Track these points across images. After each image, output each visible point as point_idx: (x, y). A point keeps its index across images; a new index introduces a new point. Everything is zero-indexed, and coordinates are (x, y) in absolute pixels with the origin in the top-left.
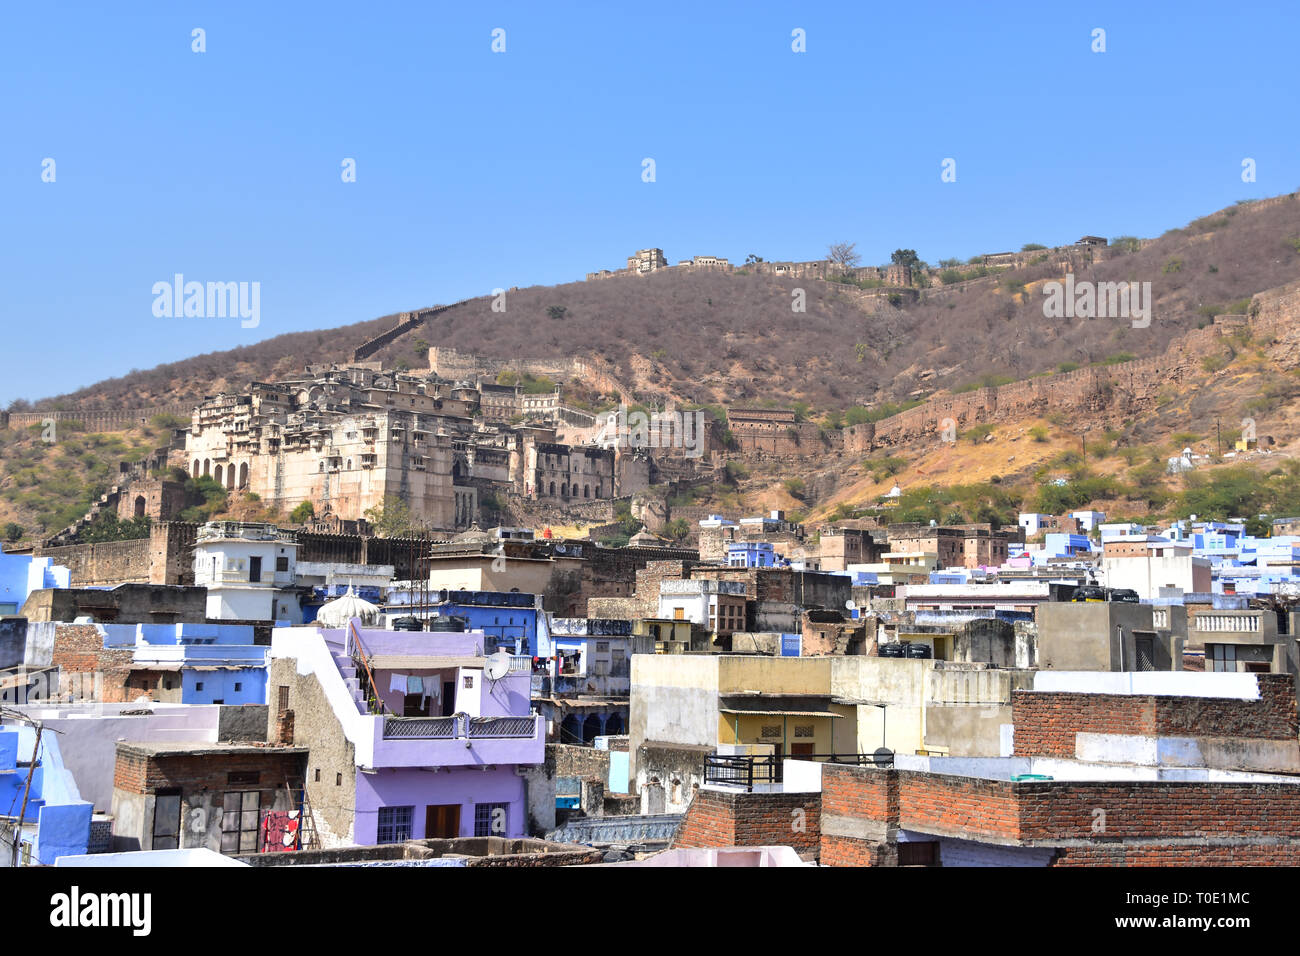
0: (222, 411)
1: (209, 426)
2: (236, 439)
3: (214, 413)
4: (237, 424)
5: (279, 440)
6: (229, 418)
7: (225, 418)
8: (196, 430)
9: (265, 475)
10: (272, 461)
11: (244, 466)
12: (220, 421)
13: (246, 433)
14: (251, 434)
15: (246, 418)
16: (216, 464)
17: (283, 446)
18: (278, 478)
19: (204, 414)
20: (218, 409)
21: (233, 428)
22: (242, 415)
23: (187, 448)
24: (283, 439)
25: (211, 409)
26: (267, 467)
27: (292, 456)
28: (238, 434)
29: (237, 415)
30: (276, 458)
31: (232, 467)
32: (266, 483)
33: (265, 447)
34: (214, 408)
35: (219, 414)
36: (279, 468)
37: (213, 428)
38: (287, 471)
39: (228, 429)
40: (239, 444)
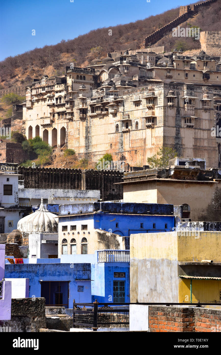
0: (46, 89)
1: (38, 101)
2: (57, 110)
3: (41, 91)
4: (57, 99)
5: (87, 109)
6: (51, 95)
7: (49, 95)
8: (29, 104)
9: (77, 136)
10: (82, 126)
11: (63, 130)
12: (45, 97)
13: (63, 105)
14: (66, 106)
15: (63, 94)
16: (44, 129)
17: (89, 114)
18: (87, 138)
19: (34, 92)
20: (43, 88)
21: (54, 102)
22: (60, 91)
23: (24, 118)
24: (89, 108)
25: (38, 88)
26: (79, 130)
27: (96, 121)
28: (59, 106)
29: (57, 92)
30: (85, 123)
31: (55, 130)
32: (79, 142)
33: (77, 115)
34: (40, 88)
35: (44, 92)
36: (88, 130)
37: (40, 103)
38: (93, 131)
39: (50, 102)
40: (59, 114)
